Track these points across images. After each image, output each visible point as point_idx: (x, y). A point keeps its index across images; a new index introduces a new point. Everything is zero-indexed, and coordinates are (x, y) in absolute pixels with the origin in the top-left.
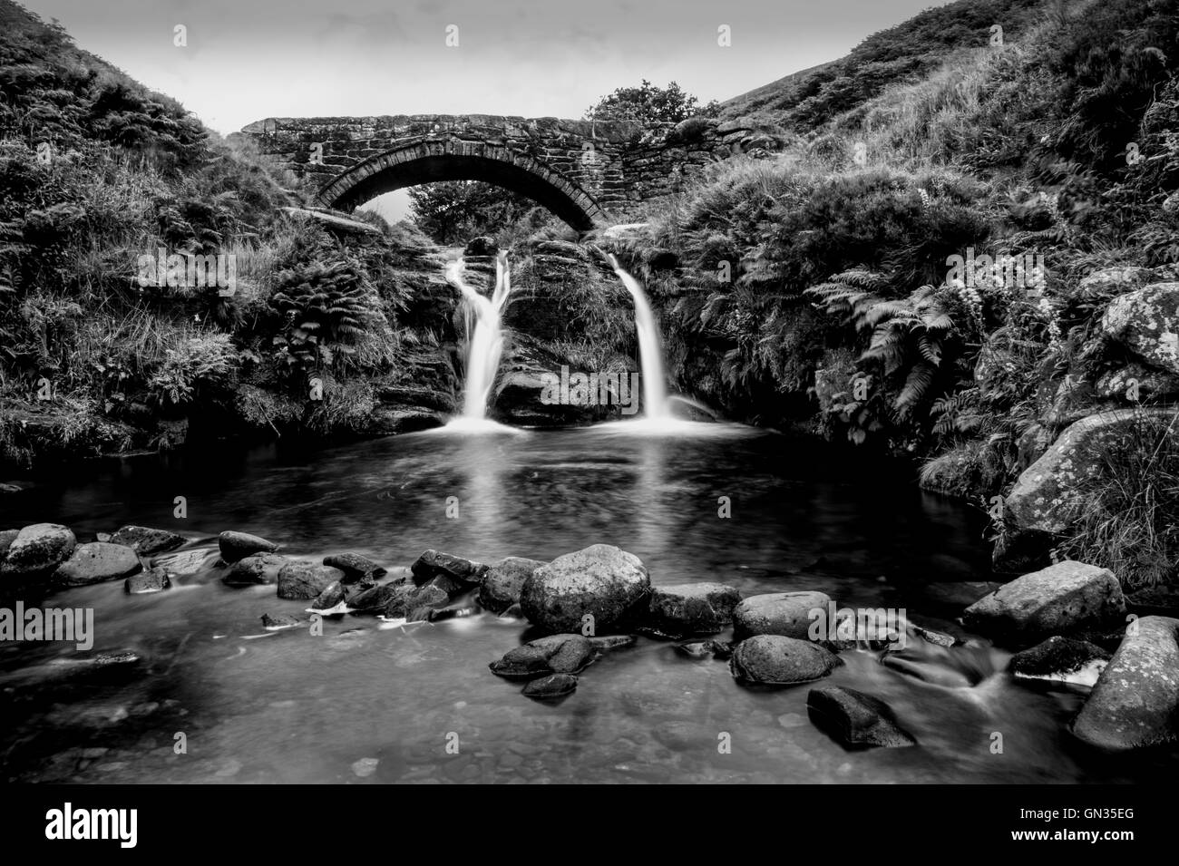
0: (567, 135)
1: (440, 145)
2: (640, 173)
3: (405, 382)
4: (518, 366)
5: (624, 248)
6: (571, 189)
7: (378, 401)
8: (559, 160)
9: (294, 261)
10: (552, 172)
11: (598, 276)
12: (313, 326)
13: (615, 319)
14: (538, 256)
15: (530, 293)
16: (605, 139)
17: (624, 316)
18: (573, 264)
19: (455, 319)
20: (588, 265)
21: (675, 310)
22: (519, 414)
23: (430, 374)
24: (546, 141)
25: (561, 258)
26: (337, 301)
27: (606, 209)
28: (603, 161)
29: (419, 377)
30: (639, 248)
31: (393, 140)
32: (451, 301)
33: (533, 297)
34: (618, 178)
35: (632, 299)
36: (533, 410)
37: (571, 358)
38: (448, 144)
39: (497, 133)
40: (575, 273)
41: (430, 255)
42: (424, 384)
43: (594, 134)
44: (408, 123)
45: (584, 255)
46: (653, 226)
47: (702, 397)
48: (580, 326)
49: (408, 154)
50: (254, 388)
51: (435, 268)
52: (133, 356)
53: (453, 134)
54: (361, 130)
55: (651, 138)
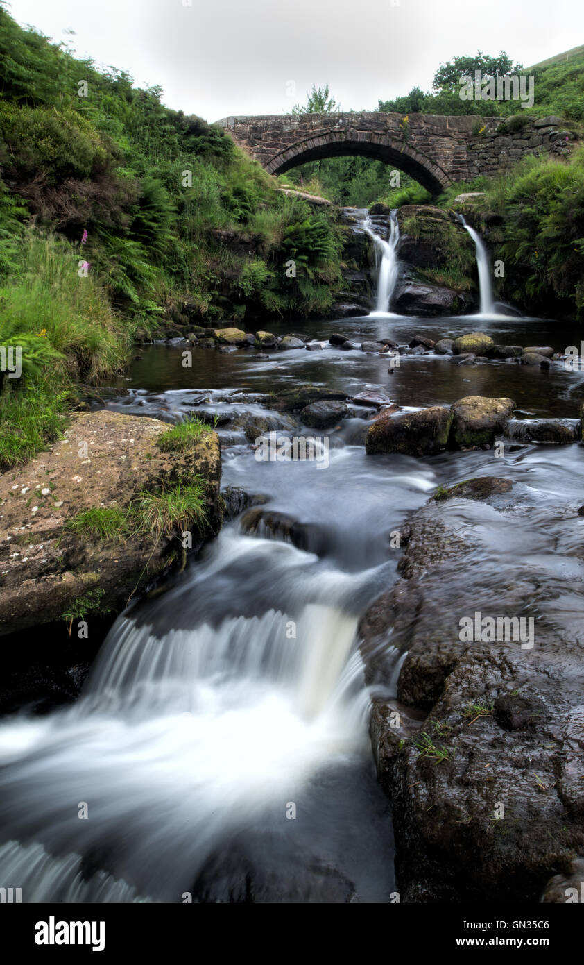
0: (429, 126)
1: (343, 134)
2: (479, 154)
3: (346, 290)
4: (409, 282)
5: (470, 211)
6: (431, 165)
7: (334, 300)
8: (423, 145)
9: (294, 221)
10: (418, 153)
11: (455, 229)
12: (306, 258)
13: (464, 256)
14: (420, 217)
15: (414, 240)
16: (455, 129)
17: (470, 254)
18: (440, 223)
19: (369, 254)
20: (449, 223)
21: (501, 251)
22: (410, 309)
23: (358, 286)
24: (414, 131)
25: (433, 218)
26: (317, 244)
27: (454, 179)
28: (453, 145)
29: (353, 287)
30: (480, 212)
31: (311, 131)
32: (367, 244)
33: (416, 242)
34: (463, 157)
35: (474, 243)
36: (418, 307)
37: (437, 279)
38: (348, 134)
39: (381, 125)
40: (441, 228)
41: (348, 214)
42: (355, 292)
43: (447, 126)
44: (322, 118)
45: (447, 216)
46: (488, 196)
47: (514, 303)
48: (443, 260)
49: (321, 140)
50: (269, 291)
51: (353, 223)
52: (222, 273)
53: (352, 126)
54: (290, 124)
55: (487, 129)
